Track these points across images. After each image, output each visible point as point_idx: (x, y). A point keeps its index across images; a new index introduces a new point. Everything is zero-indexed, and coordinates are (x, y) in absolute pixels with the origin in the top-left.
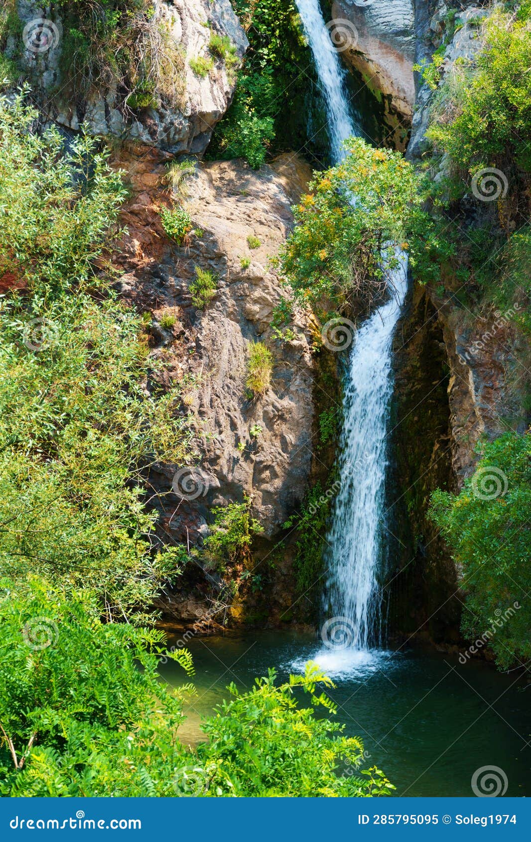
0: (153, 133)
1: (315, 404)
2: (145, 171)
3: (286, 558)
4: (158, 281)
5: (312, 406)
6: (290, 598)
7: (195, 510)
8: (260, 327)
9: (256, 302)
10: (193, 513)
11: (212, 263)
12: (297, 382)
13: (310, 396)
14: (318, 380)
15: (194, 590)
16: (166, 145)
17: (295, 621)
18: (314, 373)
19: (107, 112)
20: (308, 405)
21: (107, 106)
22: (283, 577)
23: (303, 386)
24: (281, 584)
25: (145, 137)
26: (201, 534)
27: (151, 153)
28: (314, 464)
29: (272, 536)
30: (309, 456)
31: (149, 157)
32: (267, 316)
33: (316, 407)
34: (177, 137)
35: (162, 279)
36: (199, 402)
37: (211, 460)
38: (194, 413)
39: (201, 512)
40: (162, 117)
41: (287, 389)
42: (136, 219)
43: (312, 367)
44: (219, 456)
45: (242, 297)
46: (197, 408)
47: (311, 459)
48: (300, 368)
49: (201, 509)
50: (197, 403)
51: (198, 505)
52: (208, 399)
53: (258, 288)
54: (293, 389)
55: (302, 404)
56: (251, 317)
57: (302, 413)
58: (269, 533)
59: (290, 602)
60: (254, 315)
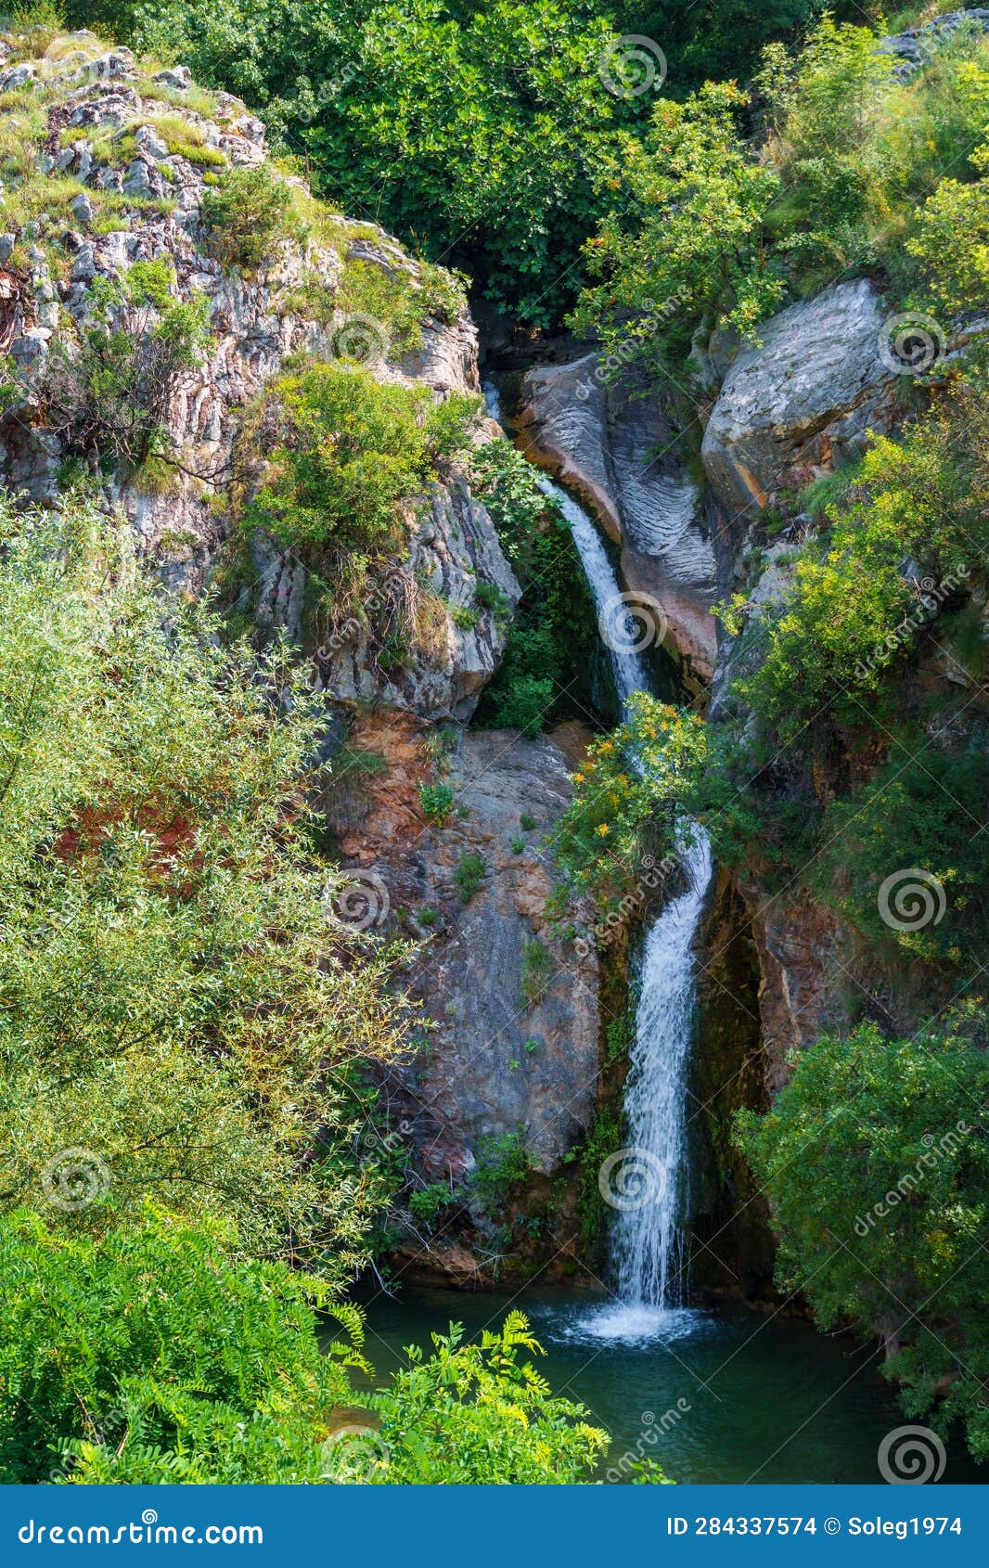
0: (409, 697)
1: (602, 1013)
2: (400, 741)
3: (569, 1198)
4: (416, 869)
5: (599, 1016)
6: (573, 1245)
7: (460, 1141)
8: (536, 922)
9: (530, 892)
10: (458, 1146)
11: (479, 847)
12: (580, 988)
13: (596, 1005)
14: (604, 985)
15: (460, 1238)
16: (425, 710)
17: (580, 1274)
18: (601, 976)
19: (356, 675)
20: (594, 1014)
21: (355, 666)
22: (565, 1221)
23: (588, 991)
24: (563, 1230)
25: (400, 701)
27: (406, 718)
28: (601, 1085)
29: (552, 1172)
30: (595, 1076)
31: (404, 725)
32: (545, 910)
33: (603, 1017)
34: (437, 700)
35: (421, 867)
36: (464, 1011)
37: (479, 1081)
38: (457, 1024)
39: (466, 1143)
40: (419, 677)
41: (568, 995)
42: (390, 798)
43: (597, 969)
44: (488, 1076)
45: (514, 886)
46: (462, 1018)
47: (598, 1079)
48: (584, 971)
49: (467, 1140)
50: (461, 1013)
51: (464, 1135)
52: (475, 1008)
53: (533, 877)
54: (576, 995)
55: (586, 1013)
56: (525, 912)
57: (586, 1024)
58: (548, 1168)
59: (574, 1251)
60: (527, 909)
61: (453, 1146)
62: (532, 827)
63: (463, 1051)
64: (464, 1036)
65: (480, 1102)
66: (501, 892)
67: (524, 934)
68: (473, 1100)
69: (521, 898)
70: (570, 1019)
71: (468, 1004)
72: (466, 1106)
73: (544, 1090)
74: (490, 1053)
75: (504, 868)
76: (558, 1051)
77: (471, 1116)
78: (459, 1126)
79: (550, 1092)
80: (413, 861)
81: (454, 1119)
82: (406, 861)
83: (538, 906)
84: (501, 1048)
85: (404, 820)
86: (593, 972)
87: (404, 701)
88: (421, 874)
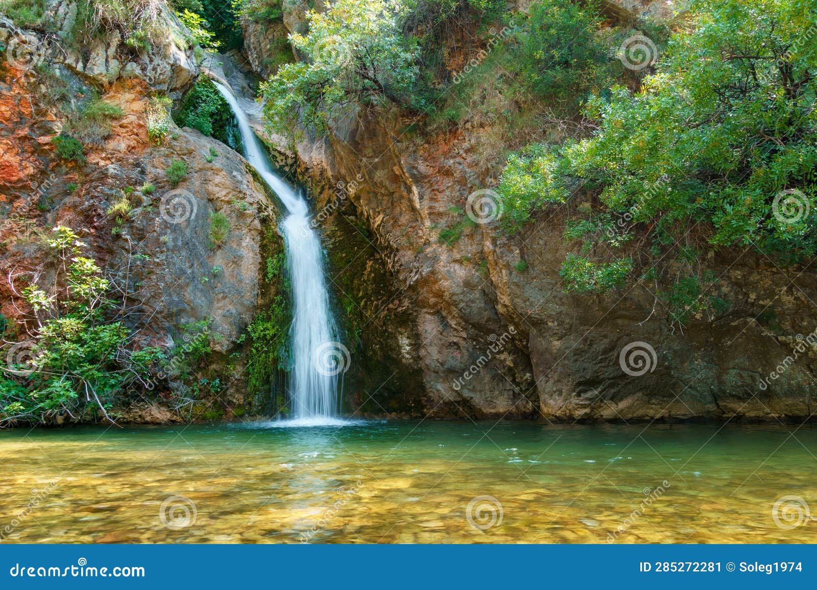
0: (143, 69)
1: (262, 254)
2: (134, 100)
3: (238, 367)
4: (140, 169)
5: (259, 256)
6: (242, 397)
7: (164, 329)
8: (219, 204)
9: (217, 185)
10: (162, 332)
11: (184, 157)
12: (248, 240)
13: (258, 250)
14: (263, 238)
15: (158, 398)
16: (153, 82)
17: (247, 415)
18: (261, 233)
19: (107, 61)
20: (256, 255)
21: (107, 56)
22: (236, 382)
23: (252, 242)
24: (234, 387)
25: (138, 71)
26: (168, 348)
27: (140, 84)
28: (260, 298)
29: (227, 351)
30: (256, 292)
31: (138, 88)
32: (225, 196)
33: (262, 257)
34: (161, 77)
35: (142, 168)
36: (173, 244)
37: (181, 287)
38: (168, 250)
39: (167, 330)
40: (151, 61)
41: (239, 245)
42: (124, 130)
43: (260, 228)
44: (188, 285)
45: (206, 181)
46: (171, 248)
47: (258, 295)
48: (250, 230)
49: (169, 328)
50: (171, 244)
51: (167, 324)
52: (180, 243)
53: (218, 177)
54: (244, 244)
55: (251, 254)
56: (212, 197)
57: (251, 261)
58: (225, 348)
59: (242, 400)
60: (214, 195)
61: (157, 333)
62: (216, 156)
63: (172, 266)
64: (172, 258)
65: (181, 301)
66: (197, 183)
67: (210, 211)
68: (177, 299)
69: (210, 188)
70: (241, 258)
71: (175, 240)
72: (171, 302)
73: (224, 298)
74: (189, 271)
75: (201, 170)
76: (233, 276)
77: (175, 310)
78: (164, 317)
79: (227, 300)
80: (137, 165)
81: (161, 312)
82: (133, 164)
83: (221, 193)
84: (196, 270)
85: (133, 143)
86: (257, 230)
87: (140, 72)
88: (143, 172)
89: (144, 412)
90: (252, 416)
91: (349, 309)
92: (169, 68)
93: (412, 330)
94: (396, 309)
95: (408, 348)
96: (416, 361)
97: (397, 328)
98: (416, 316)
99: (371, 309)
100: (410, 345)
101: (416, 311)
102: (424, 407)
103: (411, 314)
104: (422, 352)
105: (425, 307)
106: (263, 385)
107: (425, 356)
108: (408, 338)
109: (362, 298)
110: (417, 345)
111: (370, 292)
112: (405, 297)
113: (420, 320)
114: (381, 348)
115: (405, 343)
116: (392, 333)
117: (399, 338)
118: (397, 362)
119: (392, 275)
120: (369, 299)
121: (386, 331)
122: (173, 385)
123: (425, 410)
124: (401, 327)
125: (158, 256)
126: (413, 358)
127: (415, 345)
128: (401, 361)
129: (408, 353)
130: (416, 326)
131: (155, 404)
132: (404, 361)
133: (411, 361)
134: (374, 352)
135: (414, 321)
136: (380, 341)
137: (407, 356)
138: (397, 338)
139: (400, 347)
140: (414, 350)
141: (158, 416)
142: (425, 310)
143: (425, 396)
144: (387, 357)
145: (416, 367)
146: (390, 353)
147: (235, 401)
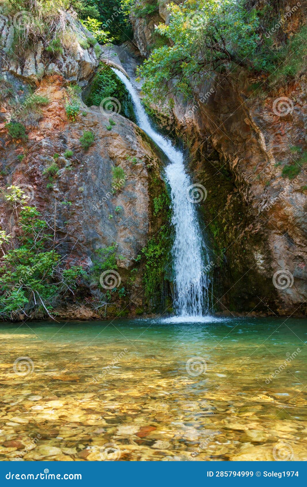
0: (60, 67)
1: (150, 195)
2: (55, 90)
3: (137, 279)
4: (62, 140)
5: (148, 196)
6: (141, 300)
7: (84, 253)
8: (118, 160)
9: (115, 147)
10: (84, 255)
11: (92, 128)
12: (139, 186)
13: (147, 192)
14: (150, 183)
15: (84, 302)
16: (67, 76)
17: (145, 313)
18: (149, 179)
19: (36, 65)
20: (146, 196)
21: (36, 61)
22: (136, 289)
23: (143, 187)
24: (135, 293)
25: (56, 69)
26: (88, 266)
28: (150, 228)
29: (129, 267)
30: (147, 224)
31: (58, 82)
32: (121, 154)
33: (150, 197)
34: (72, 71)
35: (64, 139)
36: (87, 192)
37: (95, 223)
38: (84, 197)
39: (88, 254)
40: (65, 60)
41: (133, 189)
42: (51, 113)
43: (147, 176)
44: (99, 221)
45: (108, 144)
46: (86, 195)
47: (149, 225)
48: (141, 178)
49: (88, 252)
50: (86, 193)
51: (87, 250)
52: (92, 191)
53: (116, 140)
54: (137, 189)
55: (142, 196)
56: (112, 156)
57: (142, 201)
58: (127, 265)
59: (141, 303)
60: (114, 154)
61: (81, 256)
62: (114, 125)
63: (87, 208)
64: (87, 202)
65: (95, 233)
66: (102, 147)
67: (112, 166)
68: (92, 232)
69: (111, 149)
70: (135, 199)
71: (89, 189)
72: (88, 234)
73: (125, 229)
74: (99, 211)
75: (103, 136)
76: (130, 213)
77: (91, 239)
78: (84, 245)
79: (127, 230)
80: (61, 137)
81: (82, 241)
82: (58, 137)
83: (118, 153)
84: (104, 210)
85: (57, 122)
86: (145, 177)
87: (58, 69)
88: (65, 142)
89: (76, 311)
90: (149, 314)
91: (215, 233)
92: (77, 64)
93: (264, 247)
94: (251, 231)
95: (262, 261)
96: (269, 271)
97: (252, 246)
98: (267, 236)
99: (232, 233)
100: (263, 259)
101: (267, 232)
102: (277, 307)
103: (262, 235)
104: (273, 265)
105: (274, 229)
106: (155, 292)
107: (275, 268)
108: (262, 253)
109: (225, 224)
110: (269, 258)
111: (230, 219)
112: (257, 222)
113: (270, 240)
114: (241, 262)
115: (259, 258)
116: (249, 250)
117: (255, 254)
118: (254, 272)
119: (247, 205)
120: (231, 225)
121: (244, 249)
122: (94, 292)
123: (278, 310)
124: (255, 245)
125: (78, 201)
126: (266, 269)
127: (267, 259)
128: (257, 272)
129: (262, 265)
130: (268, 244)
131: (83, 306)
132: (259, 271)
133: (265, 271)
134: (236, 266)
135: (265, 240)
136: (239, 257)
137: (262, 268)
138: (252, 254)
139: (255, 261)
140: (267, 263)
141: (85, 314)
142: (274, 231)
143: (277, 299)
144: (246, 269)
145: (269, 276)
146: (247, 266)
147: (136, 303)
